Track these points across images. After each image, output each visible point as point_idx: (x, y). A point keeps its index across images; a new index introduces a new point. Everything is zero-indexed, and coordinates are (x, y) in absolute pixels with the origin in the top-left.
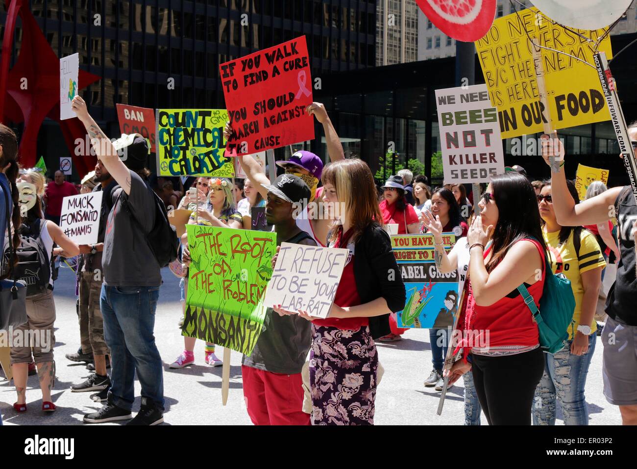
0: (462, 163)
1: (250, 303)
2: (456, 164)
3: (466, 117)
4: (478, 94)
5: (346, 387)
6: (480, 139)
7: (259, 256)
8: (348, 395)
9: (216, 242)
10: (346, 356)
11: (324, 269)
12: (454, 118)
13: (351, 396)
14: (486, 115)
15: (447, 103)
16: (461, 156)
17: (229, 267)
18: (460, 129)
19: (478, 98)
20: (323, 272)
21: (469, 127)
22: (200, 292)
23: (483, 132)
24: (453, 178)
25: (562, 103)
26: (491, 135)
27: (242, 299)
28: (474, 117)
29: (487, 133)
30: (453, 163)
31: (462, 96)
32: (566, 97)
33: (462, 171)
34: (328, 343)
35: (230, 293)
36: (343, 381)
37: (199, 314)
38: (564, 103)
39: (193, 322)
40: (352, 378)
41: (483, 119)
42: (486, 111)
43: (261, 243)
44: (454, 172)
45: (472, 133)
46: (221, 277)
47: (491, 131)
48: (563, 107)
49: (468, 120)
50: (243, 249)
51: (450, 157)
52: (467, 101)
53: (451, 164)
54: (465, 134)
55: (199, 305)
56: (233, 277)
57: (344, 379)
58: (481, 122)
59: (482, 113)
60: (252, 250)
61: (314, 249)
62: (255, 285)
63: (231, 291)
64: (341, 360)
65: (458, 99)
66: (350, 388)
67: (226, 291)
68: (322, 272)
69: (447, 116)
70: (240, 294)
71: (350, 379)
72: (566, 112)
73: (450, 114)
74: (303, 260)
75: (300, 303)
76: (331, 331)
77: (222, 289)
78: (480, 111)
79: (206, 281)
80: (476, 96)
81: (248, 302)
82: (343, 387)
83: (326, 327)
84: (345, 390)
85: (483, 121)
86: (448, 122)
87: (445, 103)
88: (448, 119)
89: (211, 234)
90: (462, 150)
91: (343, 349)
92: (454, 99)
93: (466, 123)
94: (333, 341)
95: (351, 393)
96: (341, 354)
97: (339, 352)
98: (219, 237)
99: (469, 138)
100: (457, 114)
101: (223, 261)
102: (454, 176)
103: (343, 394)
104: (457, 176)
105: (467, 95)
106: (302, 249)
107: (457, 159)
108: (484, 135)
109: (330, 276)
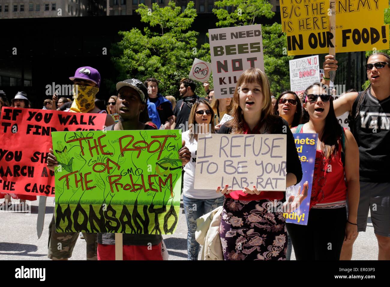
0: (230, 82)
1: (150, 192)
2: (225, 83)
3: (235, 50)
4: (246, 32)
5: (276, 247)
6: (246, 64)
7: (159, 150)
8: (277, 253)
9: (97, 144)
10: (275, 221)
11: (263, 151)
12: (224, 50)
13: (279, 253)
14: (252, 47)
15: (219, 39)
16: (230, 78)
17: (117, 164)
18: (229, 58)
19: (246, 35)
20: (262, 154)
21: (237, 56)
22: (73, 191)
23: (248, 59)
24: (222, 94)
25: (347, 35)
26: (255, 62)
27: (137, 189)
28: (242, 49)
29: (252, 61)
30: (223, 83)
31: (232, 34)
32: (352, 31)
33: (230, 89)
34: (258, 214)
35: (119, 186)
36: (273, 242)
37: (73, 211)
38: (350, 35)
39: (66, 218)
40: (280, 239)
41: (249, 50)
42: (252, 45)
43: (162, 140)
44: (224, 90)
45: (240, 61)
46: (105, 174)
47: (255, 59)
48: (348, 38)
49: (237, 51)
50: (136, 147)
51: (220, 79)
52: (236, 37)
53: (221, 84)
54: (234, 62)
55: (73, 202)
56: (123, 172)
57: (274, 241)
58: (248, 52)
59: (249, 46)
60: (149, 146)
61: (243, 136)
62: (155, 176)
63: (122, 185)
64: (270, 225)
65: (228, 36)
66: (278, 247)
67: (114, 185)
68: (260, 154)
69: (219, 49)
70: (134, 185)
71: (279, 239)
72: (350, 42)
73: (221, 48)
74: (232, 146)
75: (245, 182)
76: (262, 204)
77: (108, 185)
78: (247, 45)
79: (81, 180)
80: (245, 34)
81: (146, 191)
82: (273, 247)
83: (257, 201)
84: (275, 249)
85: (250, 52)
86: (219, 53)
87: (217, 39)
88: (219, 51)
89: (91, 138)
90: (231, 73)
91: (272, 217)
92: (225, 36)
93: (235, 53)
94: (264, 211)
95: (279, 251)
96: (270, 221)
97: (268, 219)
98: (101, 139)
99: (237, 65)
100: (227, 47)
101: (109, 160)
102: (223, 93)
103: (273, 253)
104: (226, 93)
105: (237, 33)
106: (227, 138)
107: (227, 80)
108: (249, 62)
109: (272, 157)
